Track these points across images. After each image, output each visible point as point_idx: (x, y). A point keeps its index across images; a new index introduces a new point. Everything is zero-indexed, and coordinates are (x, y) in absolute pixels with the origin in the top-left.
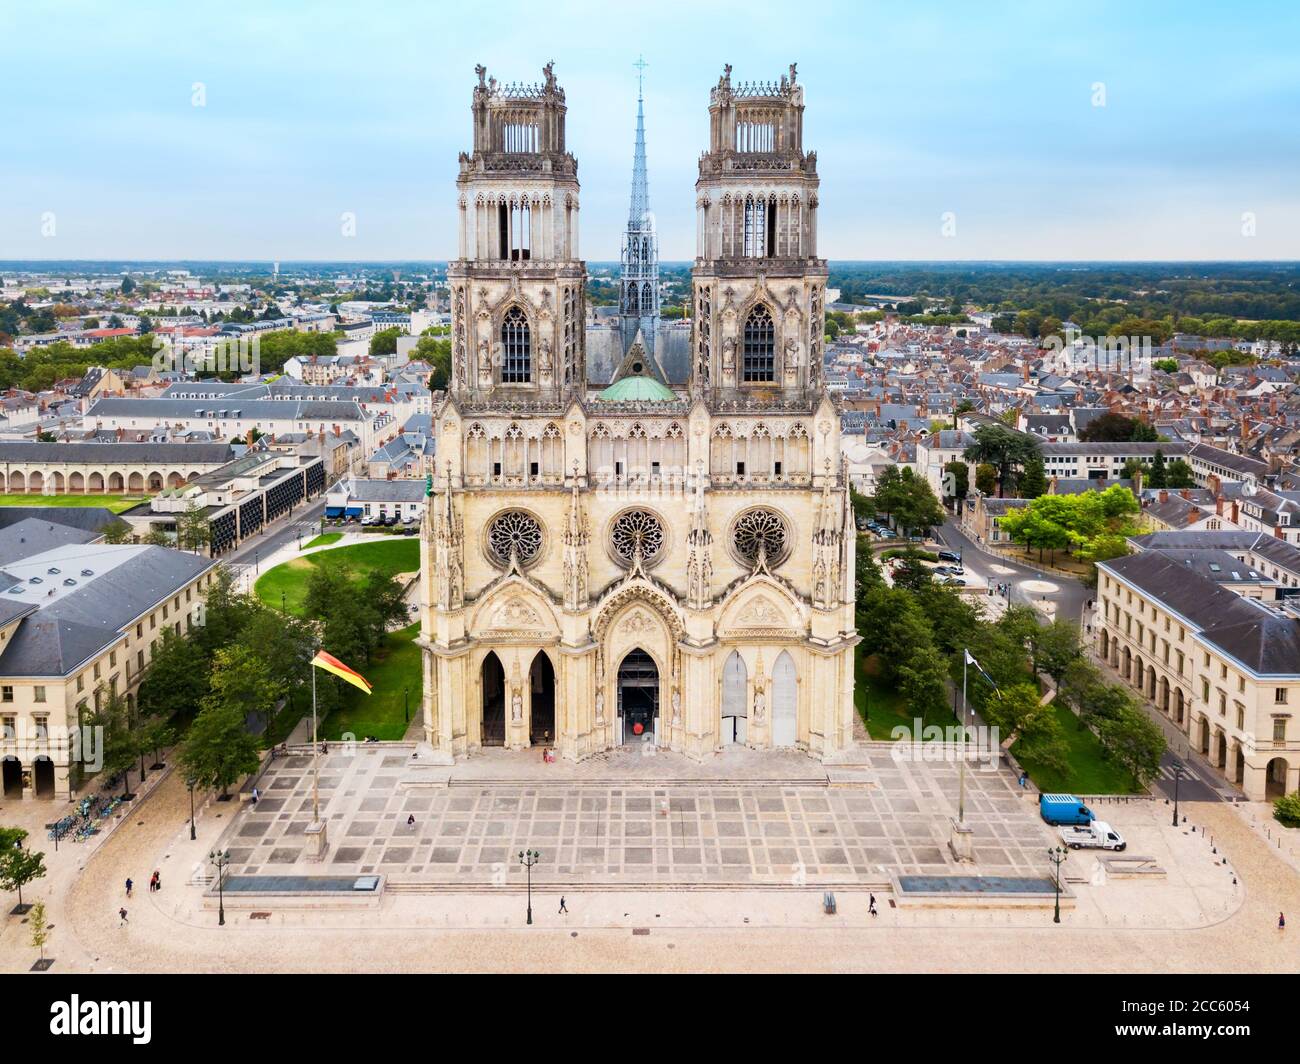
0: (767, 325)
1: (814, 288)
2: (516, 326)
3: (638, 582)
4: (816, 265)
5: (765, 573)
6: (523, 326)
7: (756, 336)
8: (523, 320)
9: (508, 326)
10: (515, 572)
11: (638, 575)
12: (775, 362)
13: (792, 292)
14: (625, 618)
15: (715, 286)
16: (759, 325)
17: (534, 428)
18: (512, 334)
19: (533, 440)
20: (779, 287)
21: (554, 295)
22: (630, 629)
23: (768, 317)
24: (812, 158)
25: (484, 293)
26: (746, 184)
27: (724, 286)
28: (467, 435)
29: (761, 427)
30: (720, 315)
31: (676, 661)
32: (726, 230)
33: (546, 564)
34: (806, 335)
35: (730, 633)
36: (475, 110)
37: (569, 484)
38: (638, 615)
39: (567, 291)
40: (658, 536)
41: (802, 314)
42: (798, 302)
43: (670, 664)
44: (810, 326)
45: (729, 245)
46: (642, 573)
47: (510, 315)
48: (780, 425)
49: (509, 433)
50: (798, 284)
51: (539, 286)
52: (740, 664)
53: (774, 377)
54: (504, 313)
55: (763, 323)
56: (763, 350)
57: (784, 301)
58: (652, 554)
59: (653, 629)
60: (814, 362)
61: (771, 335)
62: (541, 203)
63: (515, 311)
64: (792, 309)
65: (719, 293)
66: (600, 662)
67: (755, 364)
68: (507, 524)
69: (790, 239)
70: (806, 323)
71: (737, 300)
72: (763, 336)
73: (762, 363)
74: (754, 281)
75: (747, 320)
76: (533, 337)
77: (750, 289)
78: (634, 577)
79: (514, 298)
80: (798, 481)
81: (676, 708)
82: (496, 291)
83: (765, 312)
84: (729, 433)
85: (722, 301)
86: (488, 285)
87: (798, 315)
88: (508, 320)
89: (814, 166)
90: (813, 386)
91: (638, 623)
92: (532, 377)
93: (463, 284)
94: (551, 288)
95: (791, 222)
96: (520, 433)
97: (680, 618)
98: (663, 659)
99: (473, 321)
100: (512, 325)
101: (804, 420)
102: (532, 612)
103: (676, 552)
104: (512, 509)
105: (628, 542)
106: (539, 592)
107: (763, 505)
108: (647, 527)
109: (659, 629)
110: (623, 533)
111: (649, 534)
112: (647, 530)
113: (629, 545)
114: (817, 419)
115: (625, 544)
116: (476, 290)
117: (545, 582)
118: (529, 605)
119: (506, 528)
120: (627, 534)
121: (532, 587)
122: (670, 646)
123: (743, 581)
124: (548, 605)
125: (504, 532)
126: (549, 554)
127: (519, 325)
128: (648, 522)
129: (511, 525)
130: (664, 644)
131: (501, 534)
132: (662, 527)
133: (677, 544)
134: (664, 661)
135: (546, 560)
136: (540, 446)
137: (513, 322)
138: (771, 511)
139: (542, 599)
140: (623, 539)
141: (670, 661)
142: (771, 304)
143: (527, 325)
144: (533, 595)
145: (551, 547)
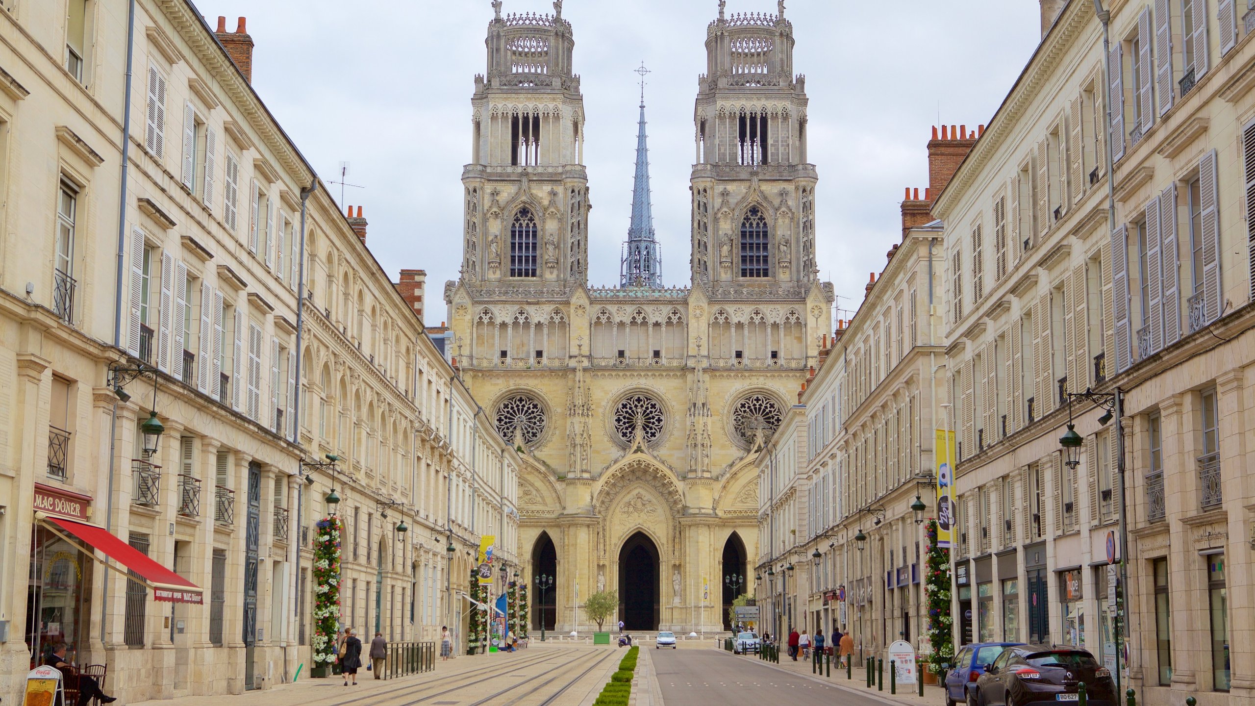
0: (761, 225)
1: (804, 191)
2: (524, 225)
3: (639, 456)
4: (805, 169)
6: (531, 225)
7: (751, 236)
8: (531, 220)
9: (517, 225)
10: (519, 449)
11: (639, 450)
12: (769, 259)
13: (783, 194)
14: (626, 499)
15: (712, 188)
16: (755, 225)
17: (539, 314)
18: (521, 232)
19: (539, 325)
20: (770, 189)
21: (561, 195)
22: (631, 509)
23: (762, 218)
24: (801, 81)
25: (495, 193)
26: (739, 98)
27: (720, 188)
28: (477, 319)
29: (757, 313)
30: (716, 214)
31: (677, 540)
32: (721, 141)
33: (550, 445)
34: (799, 233)
35: (730, 512)
37: (573, 363)
38: (639, 497)
39: (573, 191)
40: (659, 420)
41: (793, 213)
42: (790, 203)
43: (671, 545)
44: (801, 225)
45: (724, 154)
46: (643, 448)
47: (519, 215)
48: (775, 313)
49: (516, 318)
50: (790, 187)
51: (547, 188)
52: (739, 550)
53: (770, 273)
54: (514, 213)
55: (758, 224)
56: (758, 248)
57: (776, 202)
58: (653, 438)
59: (654, 510)
60: (806, 258)
61: (765, 234)
62: (551, 115)
63: (524, 212)
64: (783, 209)
65: (716, 194)
66: (602, 541)
67: (751, 261)
68: (512, 408)
69: (781, 150)
70: (798, 224)
71: (733, 201)
72: (758, 236)
73: (758, 261)
74: (747, 184)
75: (742, 220)
76: (539, 234)
77: (744, 191)
78: (636, 452)
79: (524, 198)
80: (793, 365)
81: (677, 587)
82: (507, 191)
83: (759, 214)
84: (726, 318)
85: (718, 201)
86: (500, 186)
87: (790, 215)
88: (517, 220)
89: (803, 88)
90: (806, 279)
91: (639, 505)
92: (538, 272)
93: (477, 185)
94: (560, 189)
95: (781, 134)
96: (527, 318)
97: (681, 493)
98: (664, 540)
99: (485, 220)
100: (521, 224)
101: (797, 307)
102: (534, 492)
103: (676, 433)
104: (518, 391)
105: (630, 427)
106: (543, 469)
107: (761, 391)
108: (648, 411)
109: (660, 510)
110: (624, 418)
111: (650, 418)
112: (648, 414)
113: (630, 429)
114: (810, 303)
115: (627, 428)
116: (489, 191)
117: (548, 462)
118: (532, 485)
119: (511, 411)
120: (628, 418)
121: (536, 464)
122: (671, 527)
123: (742, 459)
124: (550, 483)
125: (509, 415)
126: (553, 435)
127: (528, 224)
128: (649, 406)
129: (516, 409)
130: (665, 525)
131: (506, 417)
132: (663, 410)
133: (677, 425)
134: (665, 543)
135: (549, 441)
136: (545, 330)
137: (522, 222)
138: (768, 395)
139: (545, 476)
140: (624, 423)
141: (670, 542)
142: (764, 205)
143: (534, 224)
144: (536, 473)
145: (555, 428)
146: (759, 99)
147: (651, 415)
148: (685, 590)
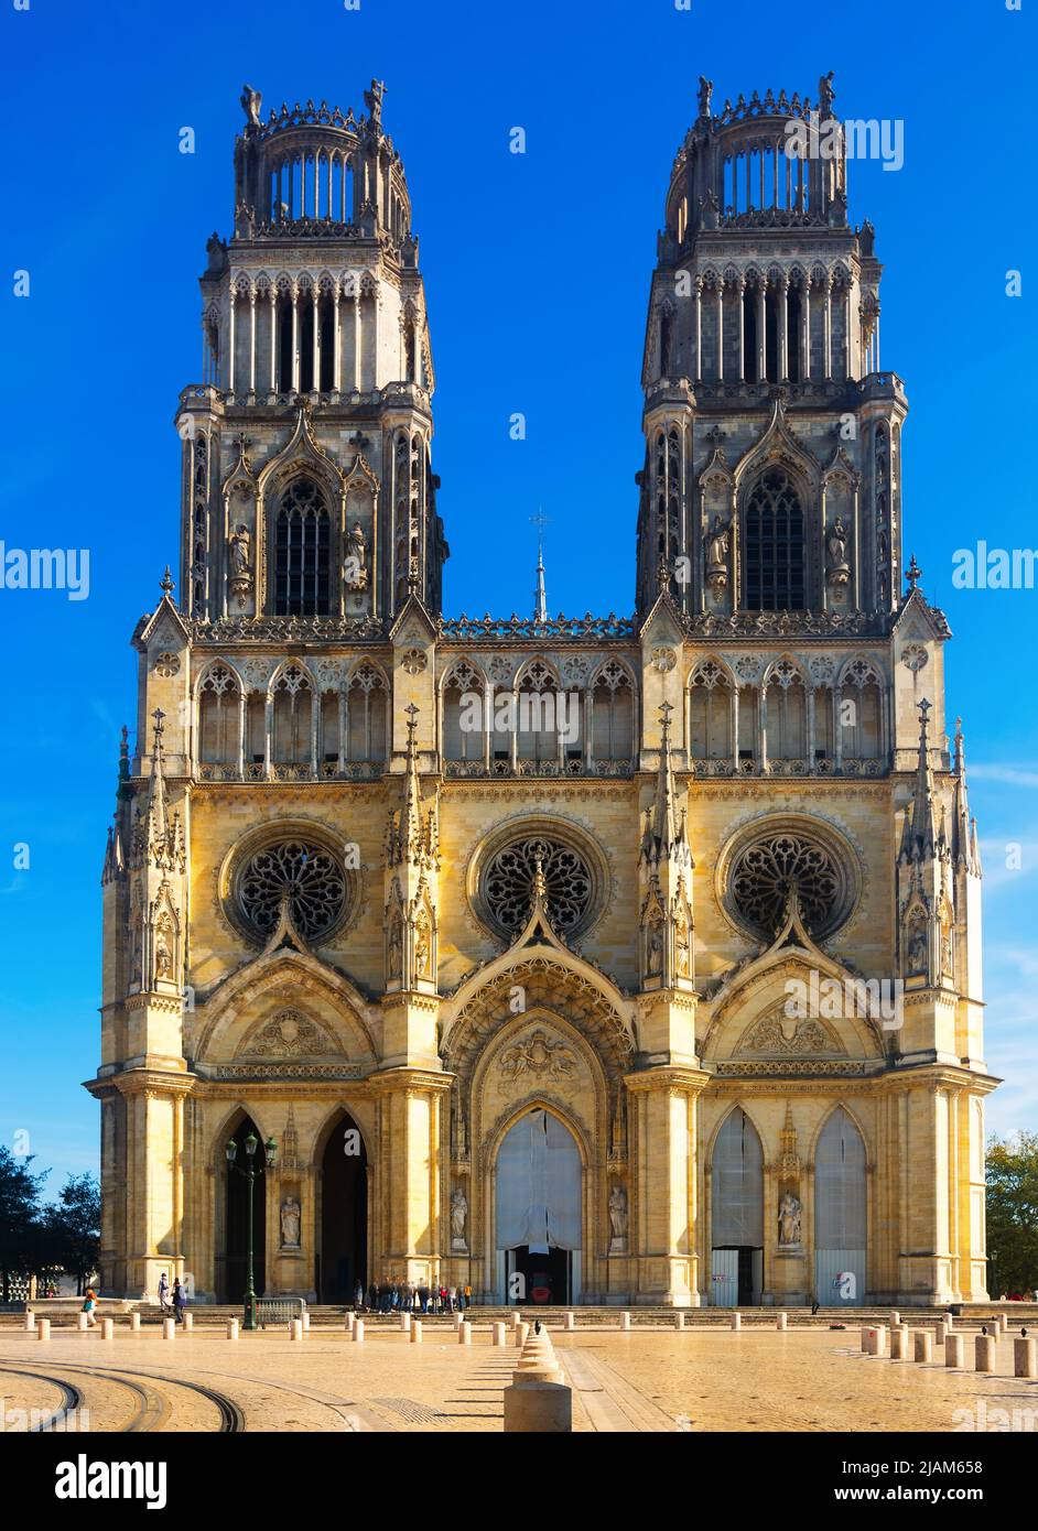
0: (789, 506)
2: (303, 516)
3: (540, 951)
4: (883, 383)
5: (800, 945)
6: (317, 516)
7: (768, 528)
8: (318, 503)
9: (289, 516)
10: (287, 943)
11: (538, 938)
14: (513, 1043)
16: (775, 508)
17: (330, 674)
18: (296, 531)
19: (330, 699)
22: (522, 1065)
23: (790, 494)
25: (242, 447)
28: (200, 686)
29: (786, 667)
30: (696, 479)
31: (617, 1125)
33: (353, 936)
34: (868, 518)
36: (239, 160)
39: (404, 438)
40: (581, 888)
41: (856, 475)
42: (850, 456)
43: (604, 1136)
44: (875, 499)
46: (546, 936)
47: (292, 494)
49: (282, 683)
50: (850, 422)
51: (346, 432)
52: (749, 1139)
53: (807, 602)
54: (281, 488)
55: (781, 506)
56: (782, 553)
57: (822, 454)
58: (567, 924)
59: (567, 1065)
62: (357, 292)
63: (303, 485)
64: (836, 468)
65: (696, 439)
66: (461, 1126)
68: (276, 867)
71: (729, 454)
73: (782, 578)
74: (761, 419)
75: (750, 497)
77: (755, 433)
78: (531, 943)
79: (300, 457)
80: (863, 767)
82: (266, 442)
83: (786, 482)
84: (722, 679)
85: (701, 452)
86: (251, 431)
87: (850, 479)
88: (289, 504)
91: (539, 1056)
96: (304, 683)
97: (628, 1025)
99: (221, 499)
100: (297, 514)
101: (871, 651)
102: (322, 1031)
103: (616, 909)
104: (287, 829)
105: (518, 902)
106: (336, 981)
107: (794, 824)
108: (557, 871)
109: (583, 1066)
110: (508, 884)
111: (561, 885)
112: (557, 876)
113: (519, 907)
114: (899, 641)
115: (513, 905)
116: (229, 442)
117: (349, 969)
118: (316, 1015)
119: (274, 873)
120: (515, 885)
121: (323, 971)
122: (604, 1101)
123: (755, 957)
124: (353, 1010)
125: (269, 881)
126: (358, 916)
127: (311, 514)
128: (560, 860)
129: (283, 868)
130: (592, 1096)
131: (263, 885)
132: (589, 868)
133: (619, 894)
134: (593, 1131)
135: (351, 928)
136: (343, 706)
137: (298, 508)
138: (808, 832)
139: (343, 997)
140: (508, 895)
141: (603, 1130)
142: (797, 461)
143: (325, 513)
144: (324, 992)
145: (363, 902)
146: (785, 251)
147: (562, 879)
148: (637, 1223)
